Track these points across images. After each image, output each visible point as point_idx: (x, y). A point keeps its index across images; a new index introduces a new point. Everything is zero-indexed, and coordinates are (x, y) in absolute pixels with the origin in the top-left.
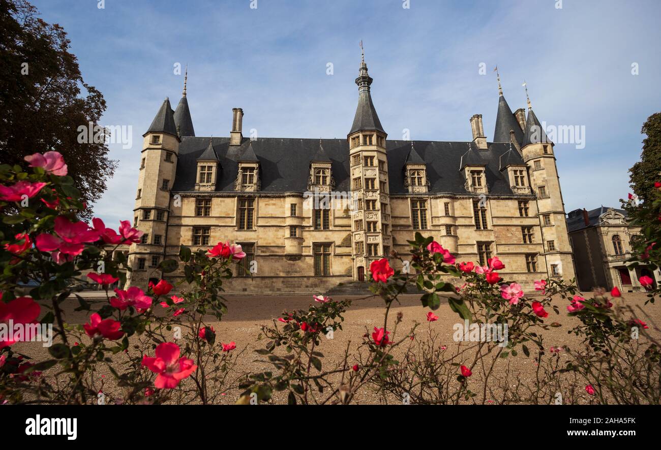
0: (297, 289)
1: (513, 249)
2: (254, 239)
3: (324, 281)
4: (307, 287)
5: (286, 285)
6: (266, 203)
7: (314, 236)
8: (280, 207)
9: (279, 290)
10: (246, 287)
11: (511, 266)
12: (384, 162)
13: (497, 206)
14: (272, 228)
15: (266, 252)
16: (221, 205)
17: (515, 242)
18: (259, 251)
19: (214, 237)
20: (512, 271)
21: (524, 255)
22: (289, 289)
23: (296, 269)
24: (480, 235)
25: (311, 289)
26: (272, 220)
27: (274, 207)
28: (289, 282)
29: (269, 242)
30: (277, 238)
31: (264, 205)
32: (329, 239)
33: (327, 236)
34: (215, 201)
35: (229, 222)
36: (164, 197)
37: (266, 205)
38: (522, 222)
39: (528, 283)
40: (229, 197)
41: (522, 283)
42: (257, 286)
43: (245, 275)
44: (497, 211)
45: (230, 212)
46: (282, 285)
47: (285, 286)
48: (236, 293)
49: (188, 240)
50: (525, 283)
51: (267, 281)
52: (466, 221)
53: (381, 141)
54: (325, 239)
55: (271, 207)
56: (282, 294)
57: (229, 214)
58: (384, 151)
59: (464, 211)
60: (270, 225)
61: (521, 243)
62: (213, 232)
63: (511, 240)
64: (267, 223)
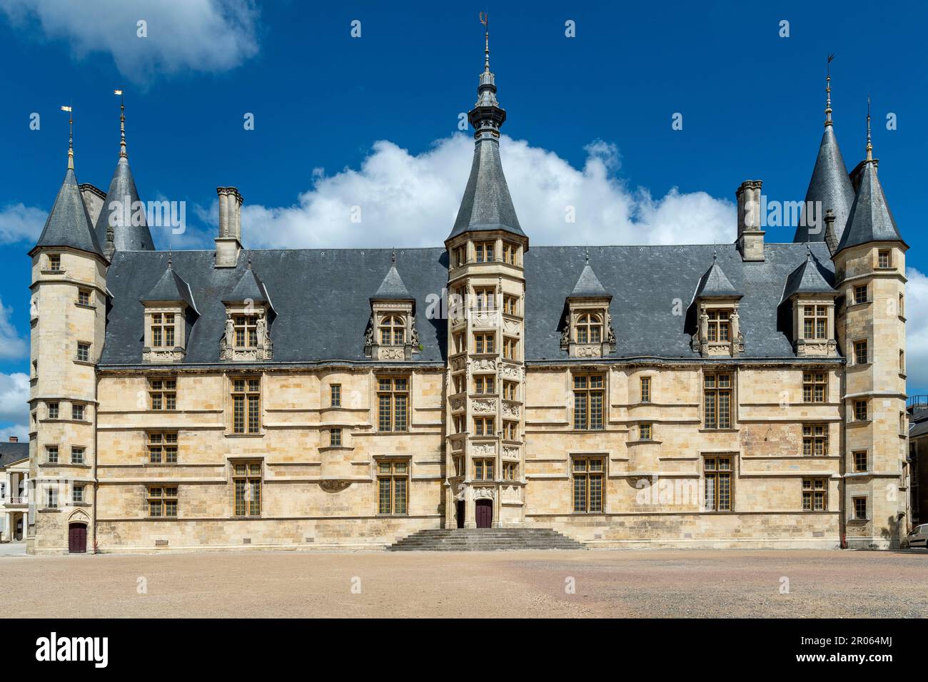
0: (343, 539)
1: (777, 468)
2: (262, 451)
3: (394, 526)
4: (362, 535)
5: (323, 532)
6: (283, 383)
7: (375, 444)
8: (311, 391)
9: (310, 540)
10: (248, 537)
11: (769, 500)
12: (518, 297)
13: (756, 382)
14: (295, 431)
15: (284, 475)
16: (195, 388)
17: (785, 454)
18: (273, 473)
19: (186, 448)
20: (769, 508)
21: (800, 480)
22: (330, 539)
23: (342, 504)
24: (712, 440)
25: (369, 539)
26: (294, 416)
27: (298, 390)
28: (329, 526)
29: (290, 455)
30: (304, 449)
31: (278, 386)
32: (404, 448)
33: (400, 443)
34: (182, 382)
35: (212, 421)
36: (84, 376)
37: (282, 386)
38: (806, 414)
39: (800, 530)
40: (209, 373)
41: (788, 530)
42: (271, 535)
43: (247, 515)
44: (754, 393)
45: (213, 402)
46: (317, 531)
47: (321, 534)
48: (232, 546)
49: (139, 455)
50: (793, 531)
51: (287, 524)
52: (683, 413)
53: (513, 252)
54: (398, 448)
55: (292, 390)
56: (315, 549)
57: (211, 406)
58: (520, 275)
59: (683, 393)
60: (290, 424)
61: (798, 455)
62: (182, 439)
63: (776, 449)
64: (285, 421)
